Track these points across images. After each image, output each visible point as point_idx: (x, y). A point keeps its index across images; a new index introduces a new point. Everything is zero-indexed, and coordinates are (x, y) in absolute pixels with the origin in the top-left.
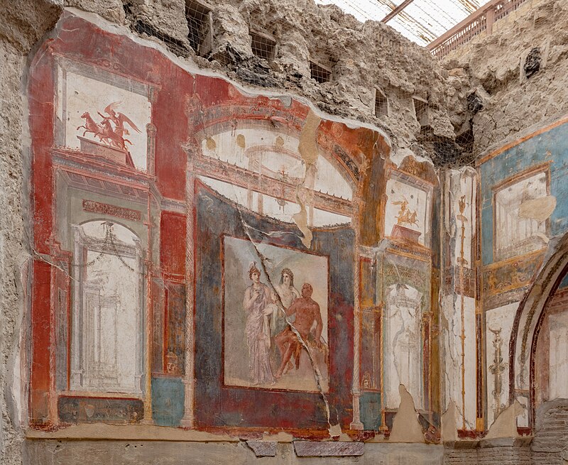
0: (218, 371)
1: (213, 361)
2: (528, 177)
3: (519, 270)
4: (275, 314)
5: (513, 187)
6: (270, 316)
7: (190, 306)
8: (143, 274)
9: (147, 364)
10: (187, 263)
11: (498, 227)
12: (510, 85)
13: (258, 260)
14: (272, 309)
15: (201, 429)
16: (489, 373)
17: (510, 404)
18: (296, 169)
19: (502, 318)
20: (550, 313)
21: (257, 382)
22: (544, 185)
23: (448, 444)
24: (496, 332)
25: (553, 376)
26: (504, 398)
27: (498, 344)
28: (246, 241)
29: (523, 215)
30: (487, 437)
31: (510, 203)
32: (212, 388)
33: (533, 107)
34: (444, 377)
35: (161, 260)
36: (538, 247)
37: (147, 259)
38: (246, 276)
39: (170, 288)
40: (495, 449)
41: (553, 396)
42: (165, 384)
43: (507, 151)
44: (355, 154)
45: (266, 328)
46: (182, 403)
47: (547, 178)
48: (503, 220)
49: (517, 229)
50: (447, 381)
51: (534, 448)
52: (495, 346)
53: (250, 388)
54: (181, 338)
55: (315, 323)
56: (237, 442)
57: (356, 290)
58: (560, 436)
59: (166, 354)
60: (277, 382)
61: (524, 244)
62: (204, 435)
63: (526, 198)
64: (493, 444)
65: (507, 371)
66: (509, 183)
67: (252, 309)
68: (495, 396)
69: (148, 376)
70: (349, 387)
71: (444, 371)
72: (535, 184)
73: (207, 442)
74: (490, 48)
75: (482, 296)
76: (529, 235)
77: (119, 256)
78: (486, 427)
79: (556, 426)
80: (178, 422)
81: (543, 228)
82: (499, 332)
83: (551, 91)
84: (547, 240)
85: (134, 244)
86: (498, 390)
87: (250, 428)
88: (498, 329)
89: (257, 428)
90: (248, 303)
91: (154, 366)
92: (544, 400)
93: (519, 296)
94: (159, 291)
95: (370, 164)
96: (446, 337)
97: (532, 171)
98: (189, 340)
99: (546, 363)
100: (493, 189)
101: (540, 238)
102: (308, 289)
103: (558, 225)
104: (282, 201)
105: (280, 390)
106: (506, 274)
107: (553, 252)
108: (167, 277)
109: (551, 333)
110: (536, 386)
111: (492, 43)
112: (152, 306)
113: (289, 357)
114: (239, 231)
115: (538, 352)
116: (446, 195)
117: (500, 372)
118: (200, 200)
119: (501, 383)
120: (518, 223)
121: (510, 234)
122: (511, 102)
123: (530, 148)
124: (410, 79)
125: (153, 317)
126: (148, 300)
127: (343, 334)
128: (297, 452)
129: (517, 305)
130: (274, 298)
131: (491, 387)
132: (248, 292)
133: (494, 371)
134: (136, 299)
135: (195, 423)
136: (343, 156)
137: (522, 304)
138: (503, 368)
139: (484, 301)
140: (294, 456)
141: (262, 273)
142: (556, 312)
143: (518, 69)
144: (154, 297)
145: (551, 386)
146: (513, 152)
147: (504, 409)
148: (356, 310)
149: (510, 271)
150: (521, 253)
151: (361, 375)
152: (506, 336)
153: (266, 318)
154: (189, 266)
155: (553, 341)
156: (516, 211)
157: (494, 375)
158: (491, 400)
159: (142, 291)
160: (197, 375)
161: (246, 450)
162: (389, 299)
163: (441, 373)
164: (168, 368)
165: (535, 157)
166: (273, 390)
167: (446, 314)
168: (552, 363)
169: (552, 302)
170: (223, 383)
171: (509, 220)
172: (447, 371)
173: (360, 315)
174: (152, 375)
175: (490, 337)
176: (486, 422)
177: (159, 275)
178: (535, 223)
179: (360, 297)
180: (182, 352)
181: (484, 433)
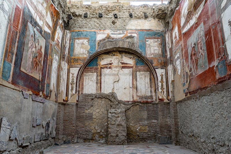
0: (20, 65)
1: (19, 61)
2: (84, 39)
3: (80, 60)
4: (34, 51)
5: (79, 40)
6: (33, 51)
7: (17, 39)
8: (8, 22)
9: (4, 55)
10: (19, 25)
11: (75, 48)
12: (79, 17)
13: (34, 33)
14: (34, 49)
15: (13, 84)
16: (70, 85)
17: (76, 93)
18: (44, 12)
19: (75, 71)
20: (84, 72)
21: (27, 72)
22: (87, 42)
23: (59, 103)
24: (73, 74)
25: (84, 88)
26: (74, 92)
27: (73, 77)
28: (32, 26)
29: (82, 47)
30: (68, 102)
31: (78, 44)
32: (17, 70)
33: (85, 25)
34: (60, 84)
35: (13, 20)
36: (85, 56)
37: (10, 18)
38: (30, 36)
39: (14, 31)
40: (70, 105)
41: (84, 93)
42: (7, 64)
43: (79, 32)
44: (55, 16)
45: (32, 55)
46: (10, 73)
47: (88, 41)
48: (76, 47)
49: (80, 50)
50: (61, 85)
51: (78, 106)
52: (72, 78)
53: (26, 73)
54: (13, 49)
55: (41, 58)
56: (20, 91)
57: (49, 52)
58: (85, 103)
59: (9, 53)
60: (31, 73)
61: (82, 54)
62: (13, 86)
63: (83, 44)
64: (69, 104)
65: (75, 85)
66: (78, 39)
67: (30, 47)
68: (71, 91)
69: (3, 59)
70: (45, 81)
71: (60, 82)
72: (85, 41)
73: (13, 89)
74: (75, 7)
75: (69, 64)
76: (83, 52)
77: (4, 13)
78: (68, 99)
79: (84, 101)
80: (8, 79)
81: (87, 52)
82: (74, 74)
83: (90, 23)
84: (88, 55)
85: (8, 11)
86: (72, 89)
87: (24, 87)
88: (73, 73)
89: (25, 88)
90: (30, 45)
91: (5, 56)
92: (82, 94)
93: (80, 66)
94: (11, 30)
95: (56, 20)
96: (62, 72)
97: (85, 38)
98: (15, 51)
99: (83, 84)
100: (74, 39)
101: (86, 54)
102: (41, 47)
103: (90, 52)
104: (40, 19)
105: (32, 76)
106: (77, 60)
107: (89, 58)
108: (14, 27)
109: (84, 77)
110: (80, 90)
111: (75, 6)
112: (9, 34)
113: (35, 67)
114: (31, 22)
115: (81, 81)
116: (65, 36)
117: (73, 85)
118: (25, 8)
119: (73, 88)
120: (80, 49)
121: (78, 51)
122: (80, 21)
123: (85, 33)
124: (63, 4)
125: (8, 38)
126: (8, 32)
127: (45, 64)
128: (33, 98)
129: (79, 68)
130: (35, 46)
131: (70, 88)
132: (30, 41)
133: (71, 84)
134: (5, 30)
135: (12, 81)
136: (53, 15)
137: (80, 68)
138: (74, 84)
139: (70, 65)
140: (32, 100)
141: (34, 38)
142: (86, 72)
143: (82, 15)
144: (10, 32)
145: (84, 90)
146: (80, 32)
147: (74, 95)
148: (48, 58)
149: (78, 60)
150: (81, 56)
151: (47, 77)
152: (75, 75)
153: (32, 52)
154: (20, 26)
155: (85, 79)
156: (80, 46)
157: (71, 85)
158: (70, 92)
159: (7, 28)
160: (15, 64)
161: (22, 95)
162: (54, 58)
163: (59, 82)
164: (9, 58)
165: (85, 36)
166: (30, 76)
167: (62, 66)
168: (84, 84)
169: (85, 70)
170: (20, 69)
171: (78, 47)
172: (61, 82)
173: (49, 60)
174: (4, 59)
175: (71, 75)
176: (68, 98)
177: (12, 25)
178: (85, 50)
179: (49, 54)
180: (13, 54)
181: (67, 101)
